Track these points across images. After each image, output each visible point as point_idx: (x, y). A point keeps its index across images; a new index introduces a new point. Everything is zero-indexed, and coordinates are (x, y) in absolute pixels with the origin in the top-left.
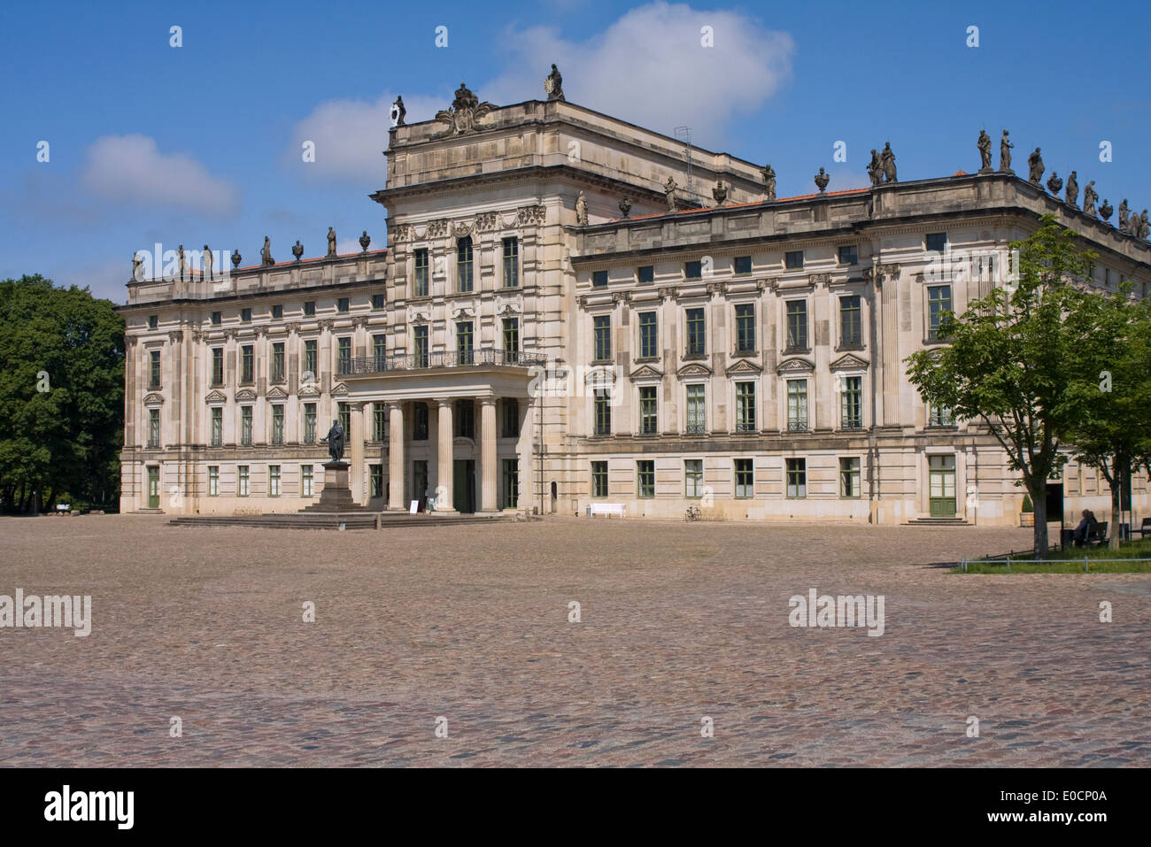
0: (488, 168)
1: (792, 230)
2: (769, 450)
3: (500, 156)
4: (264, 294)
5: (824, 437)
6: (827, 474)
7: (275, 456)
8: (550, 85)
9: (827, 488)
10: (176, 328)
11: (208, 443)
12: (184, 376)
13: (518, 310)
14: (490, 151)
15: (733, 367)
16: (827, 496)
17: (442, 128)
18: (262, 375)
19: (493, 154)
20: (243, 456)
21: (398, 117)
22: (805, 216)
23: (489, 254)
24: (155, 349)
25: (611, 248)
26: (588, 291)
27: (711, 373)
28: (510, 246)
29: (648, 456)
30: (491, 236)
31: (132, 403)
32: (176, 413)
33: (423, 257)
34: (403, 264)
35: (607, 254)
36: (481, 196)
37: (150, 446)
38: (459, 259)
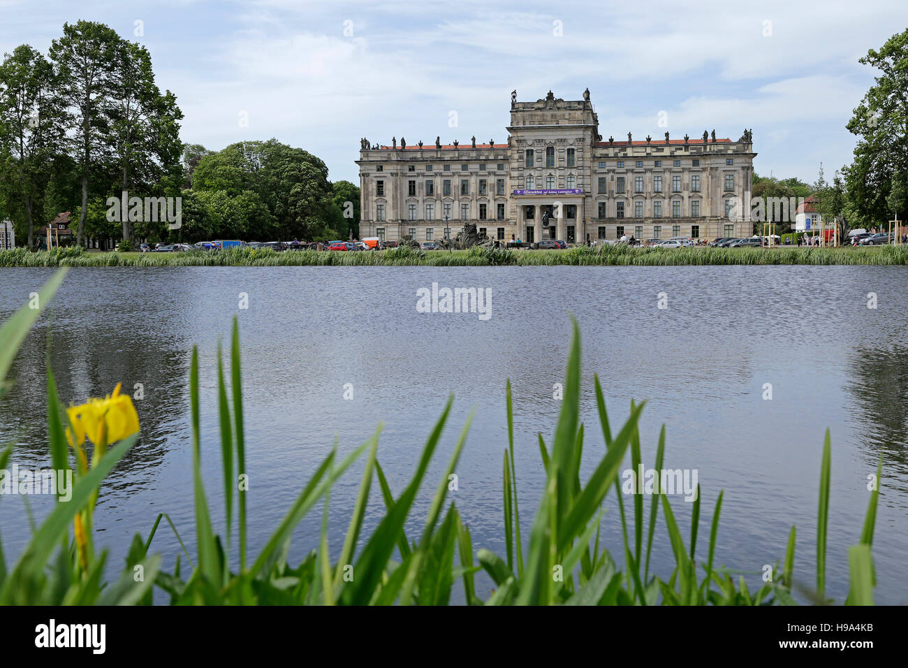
0: (562, 123)
1: (676, 154)
2: (667, 223)
4: (441, 160)
5: (686, 219)
6: (687, 231)
9: (687, 235)
10: (395, 171)
11: (407, 219)
12: (399, 191)
13: (575, 174)
17: (541, 106)
18: (439, 192)
19: (563, 118)
20: (429, 224)
22: (681, 149)
23: (562, 154)
24: (380, 179)
25: (606, 154)
26: (597, 168)
27: (646, 198)
28: (571, 152)
29: (621, 225)
30: (563, 148)
31: (367, 202)
32: (395, 207)
33: (530, 153)
34: (521, 154)
35: (606, 156)
36: (559, 133)
37: (378, 220)
38: (548, 154)
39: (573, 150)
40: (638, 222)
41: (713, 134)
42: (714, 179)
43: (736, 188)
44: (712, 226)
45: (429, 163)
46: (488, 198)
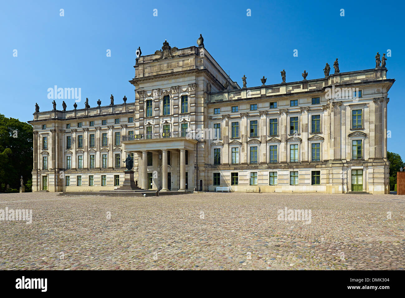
0: (176, 70)
1: (292, 92)
2: (283, 169)
3: (181, 67)
4: (87, 117)
5: (305, 164)
6: (306, 177)
7: (91, 172)
8: (199, 42)
9: (306, 181)
11: (65, 168)
12: (57, 145)
13: (188, 120)
14: (176, 65)
15: (269, 140)
16: (307, 184)
17: (158, 57)
19: (178, 66)
20: (79, 172)
21: (139, 54)
22: (298, 88)
23: (177, 101)
24: (44, 136)
25: (221, 100)
26: (212, 115)
27: (261, 143)
28: (184, 98)
29: (235, 171)
30: (177, 95)
31: (36, 154)
32: (54, 158)
33: (149, 102)
34: (142, 105)
35: (221, 101)
36: (173, 81)
37: (43, 169)
38: (164, 103)
39: (187, 96)
40: (252, 168)
41: (336, 64)
42: (338, 116)
43: (366, 125)
44: (335, 171)
45: (79, 120)
46: (121, 148)
